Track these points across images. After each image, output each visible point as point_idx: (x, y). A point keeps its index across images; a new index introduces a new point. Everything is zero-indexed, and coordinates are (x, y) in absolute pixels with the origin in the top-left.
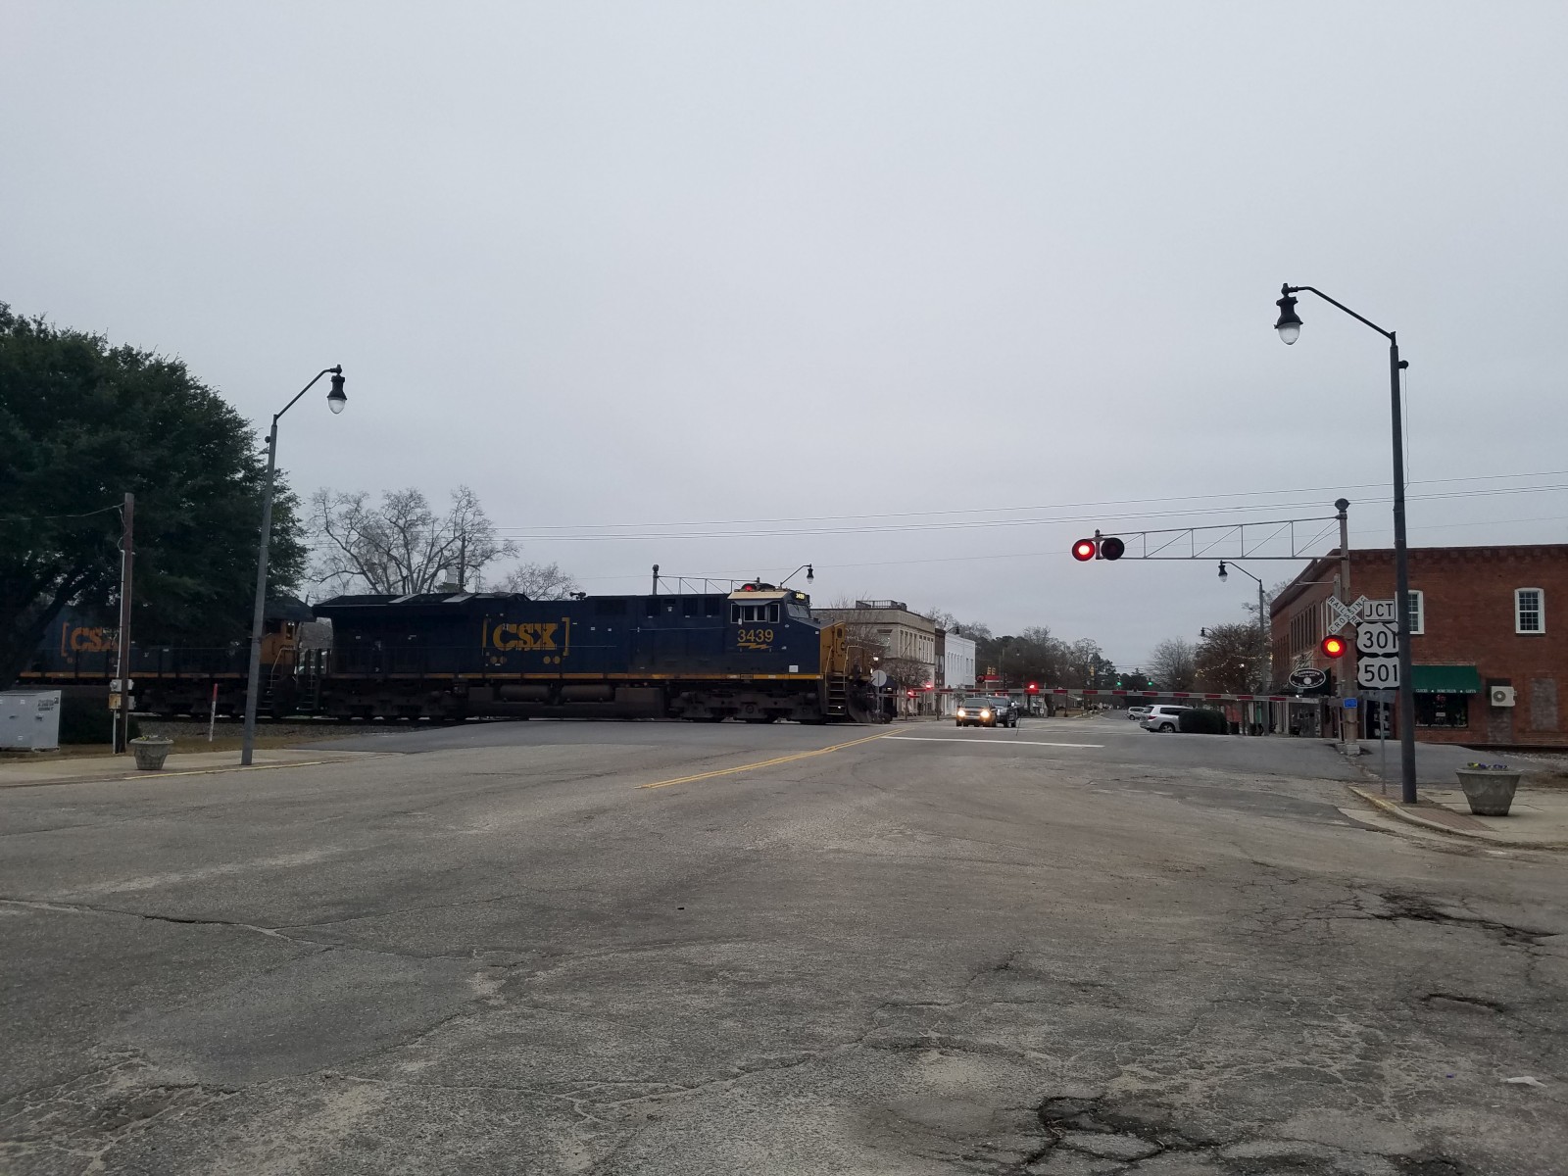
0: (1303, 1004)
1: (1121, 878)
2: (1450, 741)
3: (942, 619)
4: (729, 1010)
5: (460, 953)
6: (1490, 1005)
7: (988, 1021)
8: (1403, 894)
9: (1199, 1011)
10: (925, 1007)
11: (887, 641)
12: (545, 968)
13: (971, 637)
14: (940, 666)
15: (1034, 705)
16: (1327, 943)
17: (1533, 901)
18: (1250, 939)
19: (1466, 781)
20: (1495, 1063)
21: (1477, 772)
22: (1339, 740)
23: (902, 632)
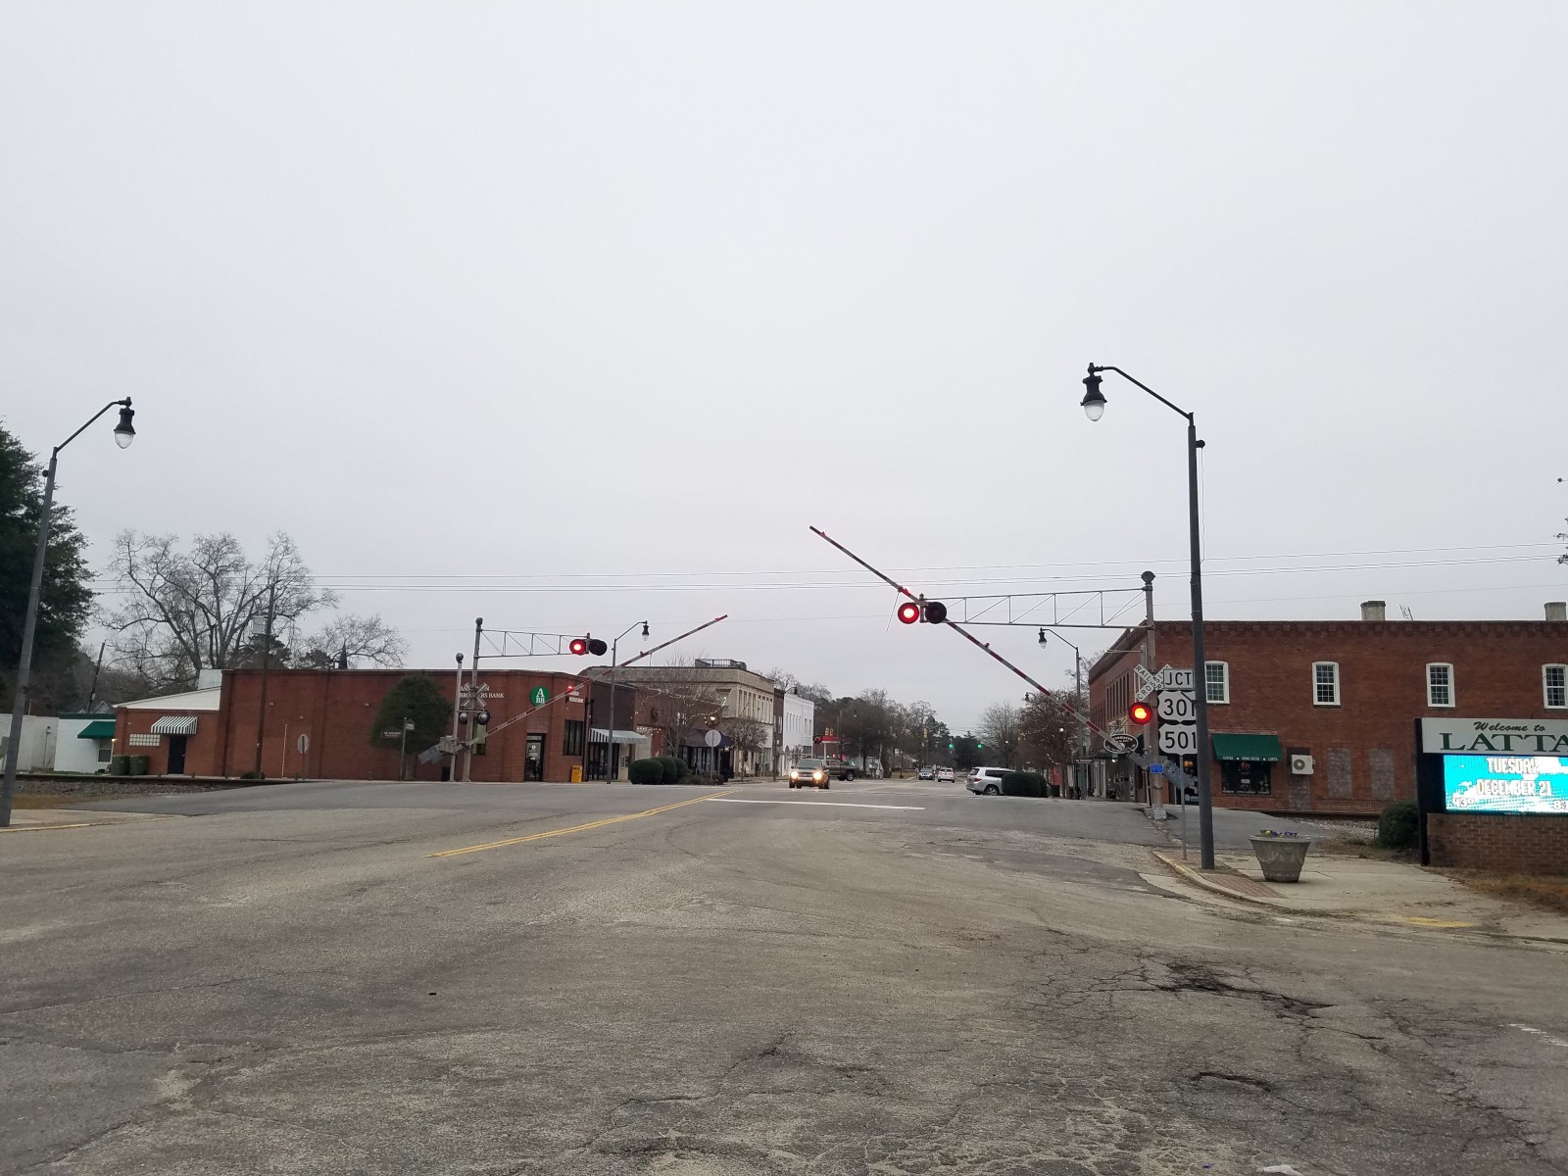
0: (1072, 1085)
1: (915, 947)
2: (1253, 807)
3: (784, 680)
4: (449, 1112)
5: (158, 1047)
6: (1259, 1083)
7: (738, 1115)
8: (1189, 963)
9: (964, 1097)
10: (672, 1102)
11: (725, 701)
12: (253, 1064)
13: (811, 698)
14: (777, 726)
15: (871, 766)
16: (1107, 1017)
17: (1312, 971)
18: (1030, 1014)
19: (1259, 847)
20: (1255, 1149)
21: (1270, 839)
22: (1145, 805)
23: (740, 691)
